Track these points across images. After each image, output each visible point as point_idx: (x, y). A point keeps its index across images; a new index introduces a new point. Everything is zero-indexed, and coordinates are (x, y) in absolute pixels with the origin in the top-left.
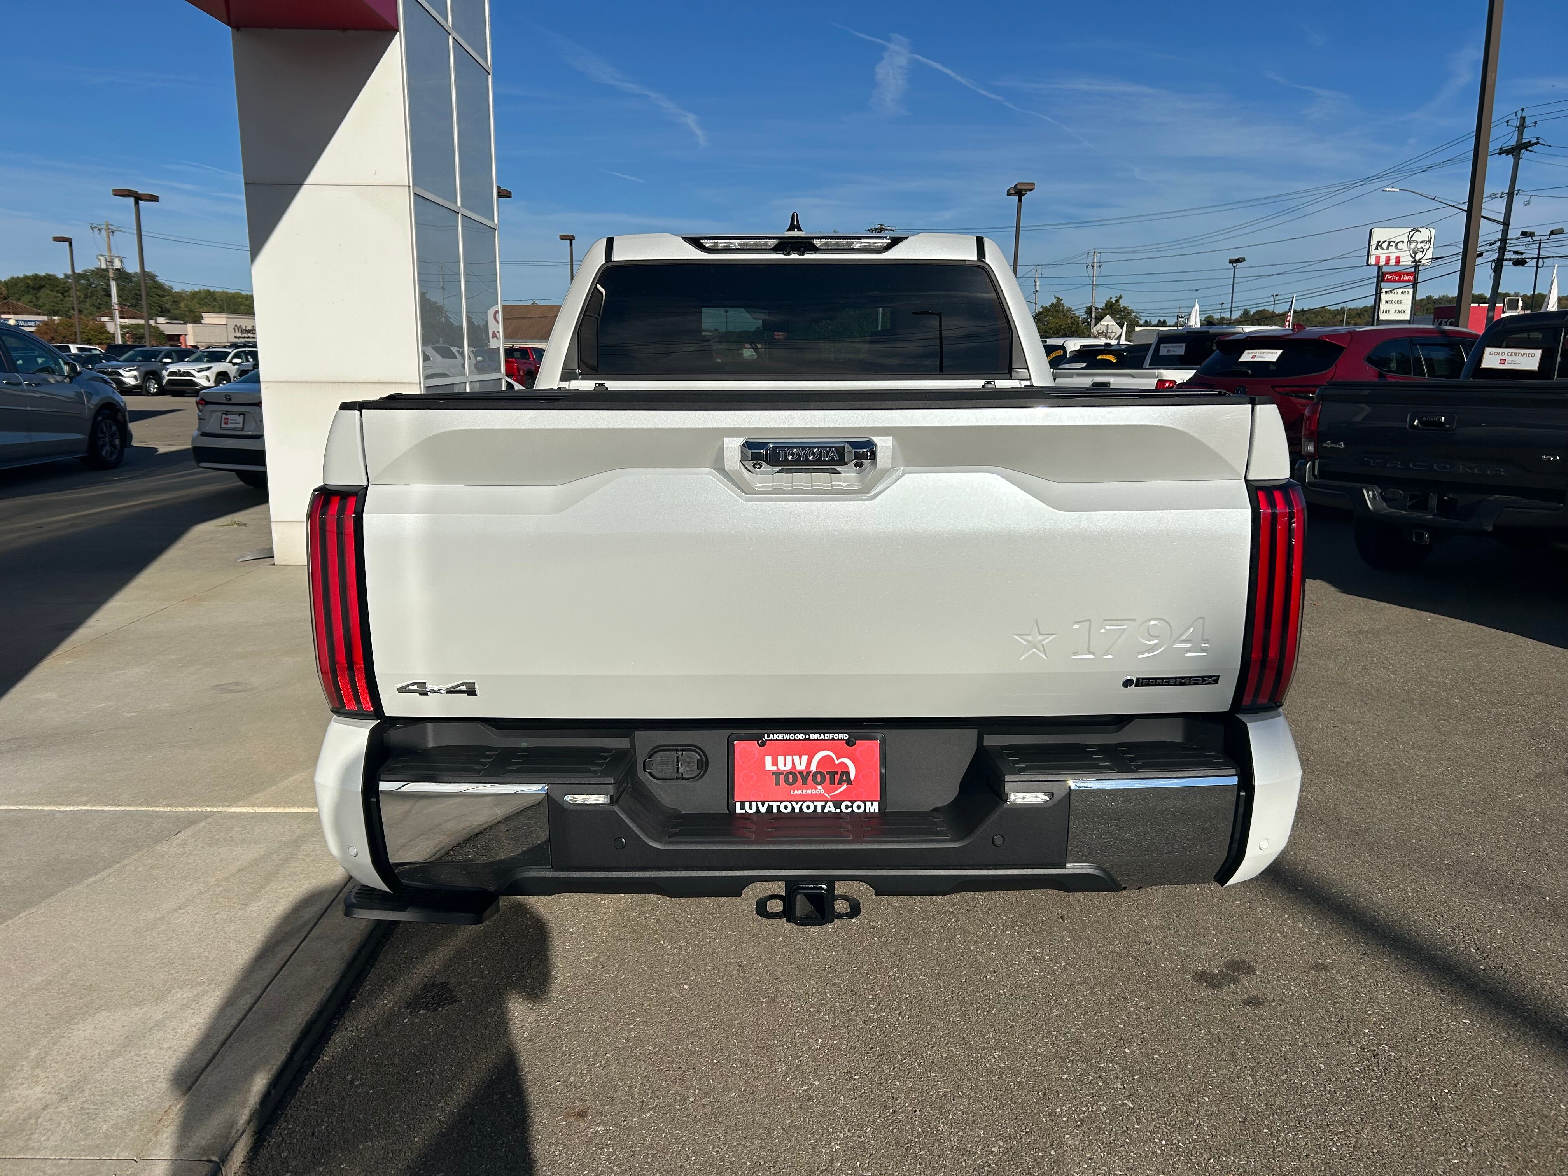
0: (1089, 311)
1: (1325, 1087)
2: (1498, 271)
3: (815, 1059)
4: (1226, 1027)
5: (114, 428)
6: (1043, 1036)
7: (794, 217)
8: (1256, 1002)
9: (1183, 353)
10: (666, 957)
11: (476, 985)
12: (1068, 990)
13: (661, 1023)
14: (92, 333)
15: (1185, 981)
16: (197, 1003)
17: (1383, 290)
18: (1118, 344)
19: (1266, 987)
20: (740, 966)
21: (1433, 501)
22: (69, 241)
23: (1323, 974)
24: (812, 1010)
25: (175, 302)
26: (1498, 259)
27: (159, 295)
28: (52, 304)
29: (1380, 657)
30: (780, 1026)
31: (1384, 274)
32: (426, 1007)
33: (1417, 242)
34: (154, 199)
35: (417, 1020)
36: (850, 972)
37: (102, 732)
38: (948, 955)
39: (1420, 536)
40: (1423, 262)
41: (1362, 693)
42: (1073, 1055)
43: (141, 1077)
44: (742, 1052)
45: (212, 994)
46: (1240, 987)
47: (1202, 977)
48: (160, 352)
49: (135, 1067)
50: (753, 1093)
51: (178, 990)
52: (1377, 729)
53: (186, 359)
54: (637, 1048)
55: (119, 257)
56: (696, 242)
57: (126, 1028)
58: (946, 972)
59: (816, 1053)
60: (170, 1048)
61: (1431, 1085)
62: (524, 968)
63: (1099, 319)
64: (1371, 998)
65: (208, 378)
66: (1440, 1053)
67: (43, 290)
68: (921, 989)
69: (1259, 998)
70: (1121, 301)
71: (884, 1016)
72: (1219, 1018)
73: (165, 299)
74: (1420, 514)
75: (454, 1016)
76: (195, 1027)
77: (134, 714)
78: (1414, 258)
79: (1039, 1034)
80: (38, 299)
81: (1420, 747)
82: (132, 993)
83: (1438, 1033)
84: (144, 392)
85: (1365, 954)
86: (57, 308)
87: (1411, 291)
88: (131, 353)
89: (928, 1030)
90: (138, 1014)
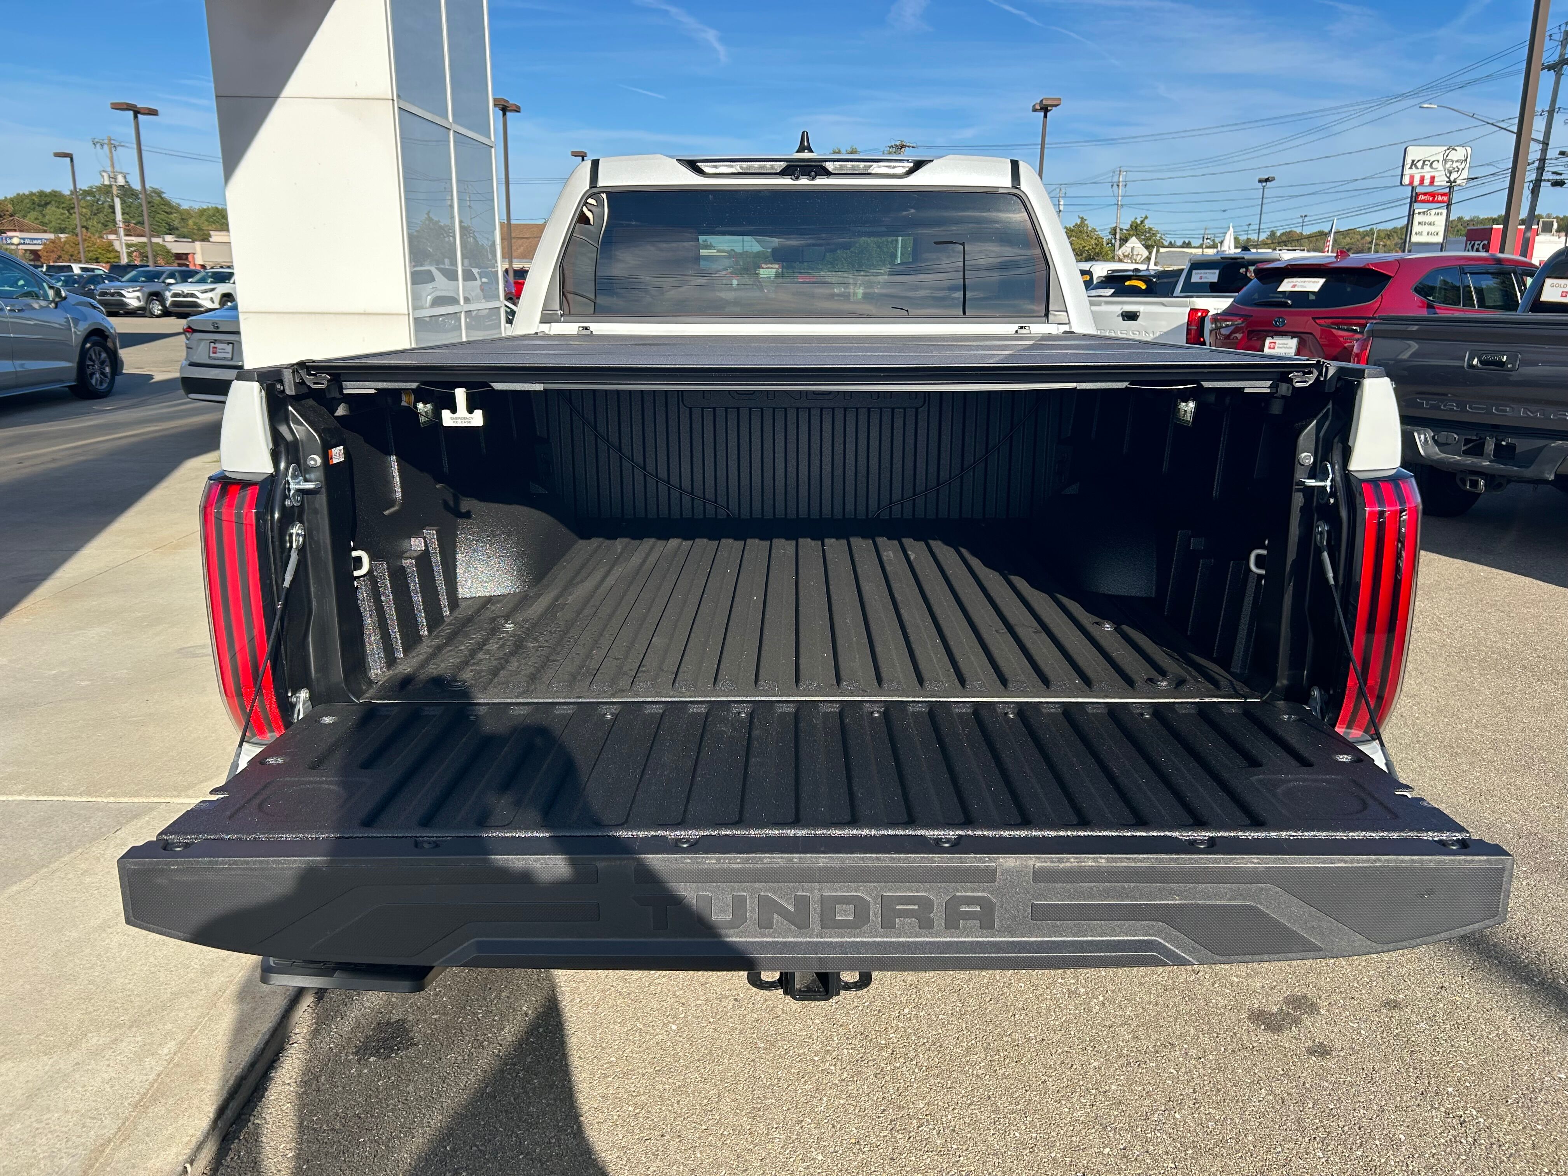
0: (1114, 232)
1: (1407, 1166)
2: (1535, 192)
3: (819, 1124)
4: (1290, 1085)
5: (104, 355)
6: (1080, 1096)
7: (804, 136)
8: (1321, 1051)
9: (1216, 280)
10: (652, 987)
11: (437, 1023)
12: (1108, 1034)
13: (644, 1075)
14: (100, 251)
15: (1240, 1022)
16: (114, 1052)
17: (1417, 211)
18: (1147, 270)
19: (1333, 1032)
20: (736, 1000)
21: (1490, 446)
22: (70, 156)
23: (1396, 1013)
24: (816, 1058)
25: (183, 219)
26: (1536, 180)
27: (167, 213)
28: (59, 221)
29: (1433, 618)
30: (779, 1080)
31: (1417, 195)
32: (377, 1053)
33: (1453, 161)
34: (153, 112)
35: (365, 1071)
36: (860, 1008)
37: (50, 705)
38: (971, 986)
39: (1475, 484)
40: (1458, 182)
41: (1416, 660)
42: (1115, 1120)
43: (39, 1151)
44: (735, 1115)
45: (132, 1039)
46: (1302, 1030)
47: (1259, 1017)
48: (162, 273)
49: (34, 1137)
50: (746, 1170)
51: (94, 1034)
52: (1436, 704)
53: (190, 280)
54: (615, 1108)
55: (121, 173)
56: (693, 165)
57: (30, 1085)
58: (969, 1009)
59: (820, 1116)
60: (77, 1112)
61: (1528, 1162)
62: (492, 1001)
63: (1124, 240)
64: (1452, 1046)
65: (212, 300)
66: (1535, 1119)
67: (49, 207)
68: (940, 1031)
69: (1325, 1046)
70: (1146, 222)
71: (898, 1068)
72: (1281, 1072)
73: (172, 216)
74: (1475, 460)
75: (409, 1066)
76: (107, 1083)
77: (87, 683)
78: (1449, 178)
79: (1075, 1092)
80: (44, 216)
81: (1484, 726)
82: (42, 1037)
83: (1532, 1092)
84: (147, 314)
85: (1442, 988)
86: (63, 226)
87: (1445, 212)
88: (134, 273)
89: (949, 1086)
90: (46, 1065)
